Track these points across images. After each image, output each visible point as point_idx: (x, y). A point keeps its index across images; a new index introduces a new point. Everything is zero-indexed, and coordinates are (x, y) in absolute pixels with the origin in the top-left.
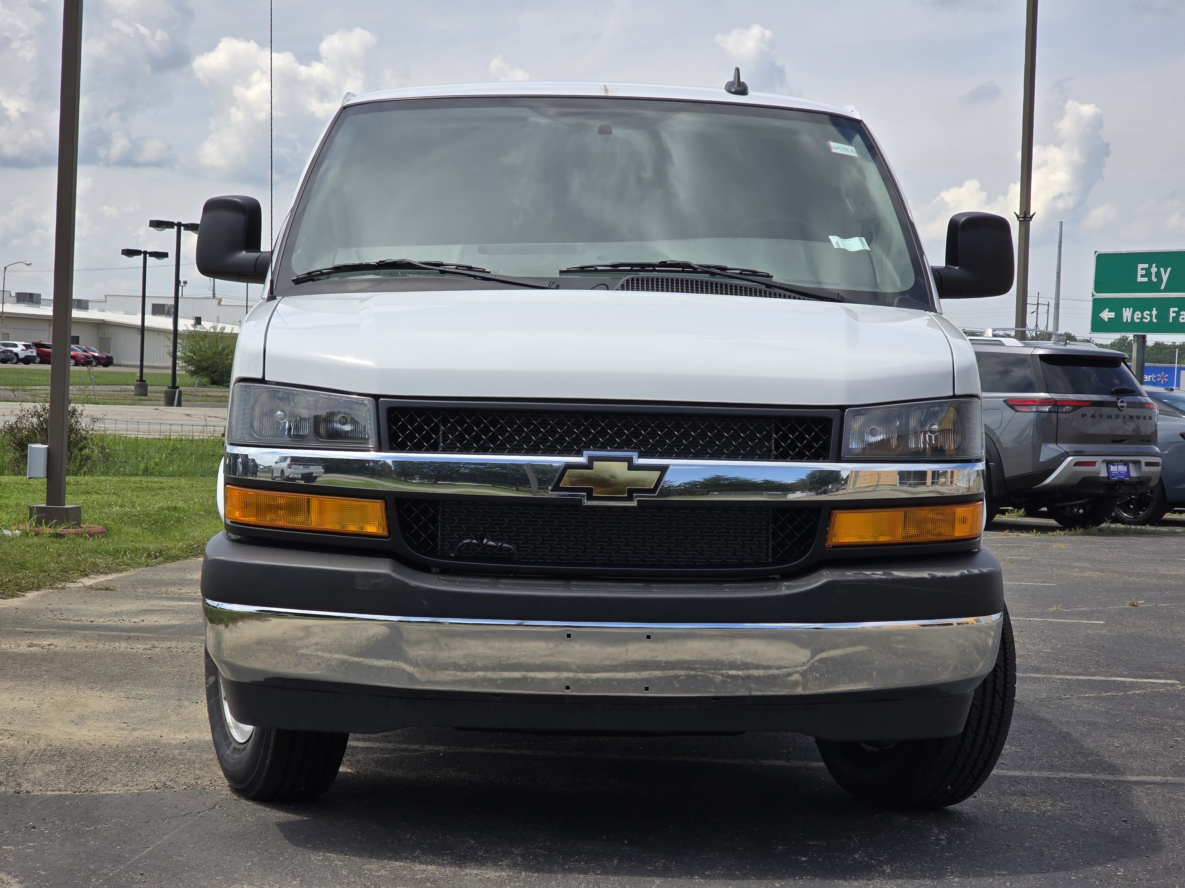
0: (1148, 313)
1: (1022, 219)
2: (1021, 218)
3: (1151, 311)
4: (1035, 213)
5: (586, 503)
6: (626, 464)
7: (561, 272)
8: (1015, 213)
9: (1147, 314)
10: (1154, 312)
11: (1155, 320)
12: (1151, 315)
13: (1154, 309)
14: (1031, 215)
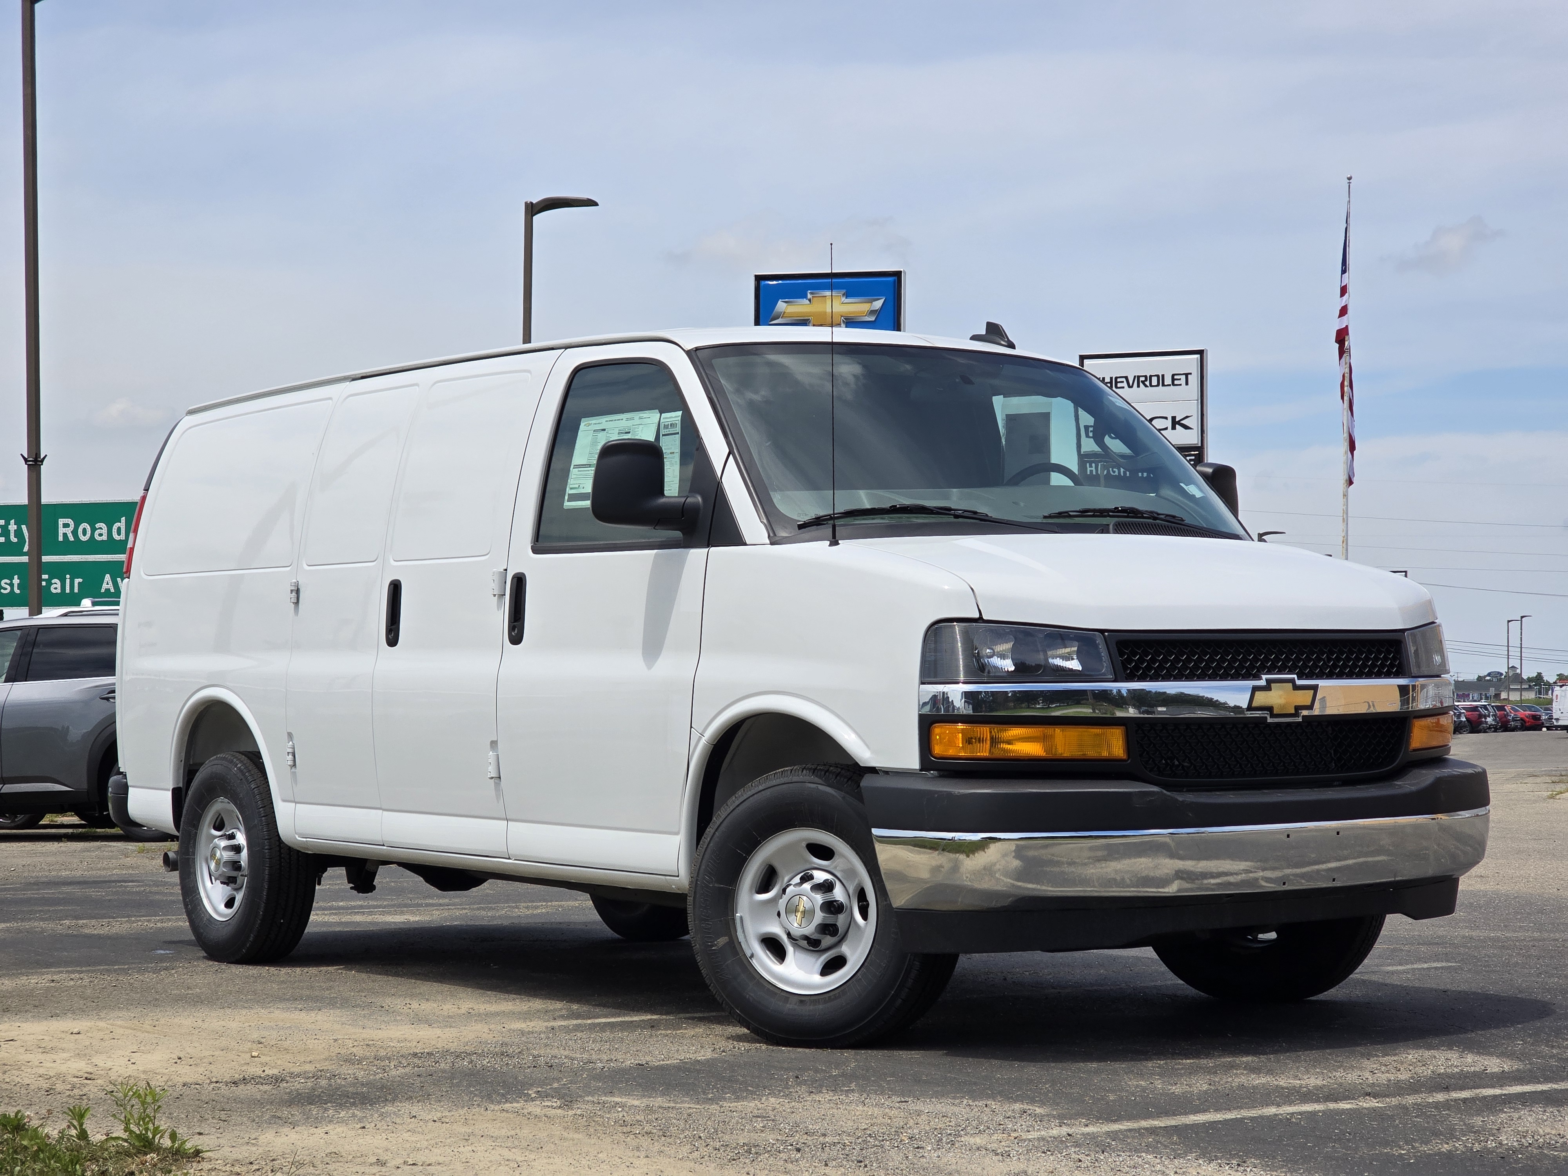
0: (8, 581)
1: (31, 463)
2: (30, 461)
3: (11, 579)
4: (46, 455)
5: (1269, 720)
6: (1290, 685)
7: (1045, 517)
8: (22, 455)
9: (5, 583)
10: (16, 581)
11: (17, 591)
12: (11, 585)
13: (16, 577)
14: (42, 458)
